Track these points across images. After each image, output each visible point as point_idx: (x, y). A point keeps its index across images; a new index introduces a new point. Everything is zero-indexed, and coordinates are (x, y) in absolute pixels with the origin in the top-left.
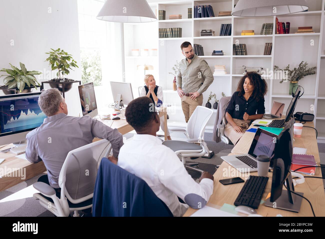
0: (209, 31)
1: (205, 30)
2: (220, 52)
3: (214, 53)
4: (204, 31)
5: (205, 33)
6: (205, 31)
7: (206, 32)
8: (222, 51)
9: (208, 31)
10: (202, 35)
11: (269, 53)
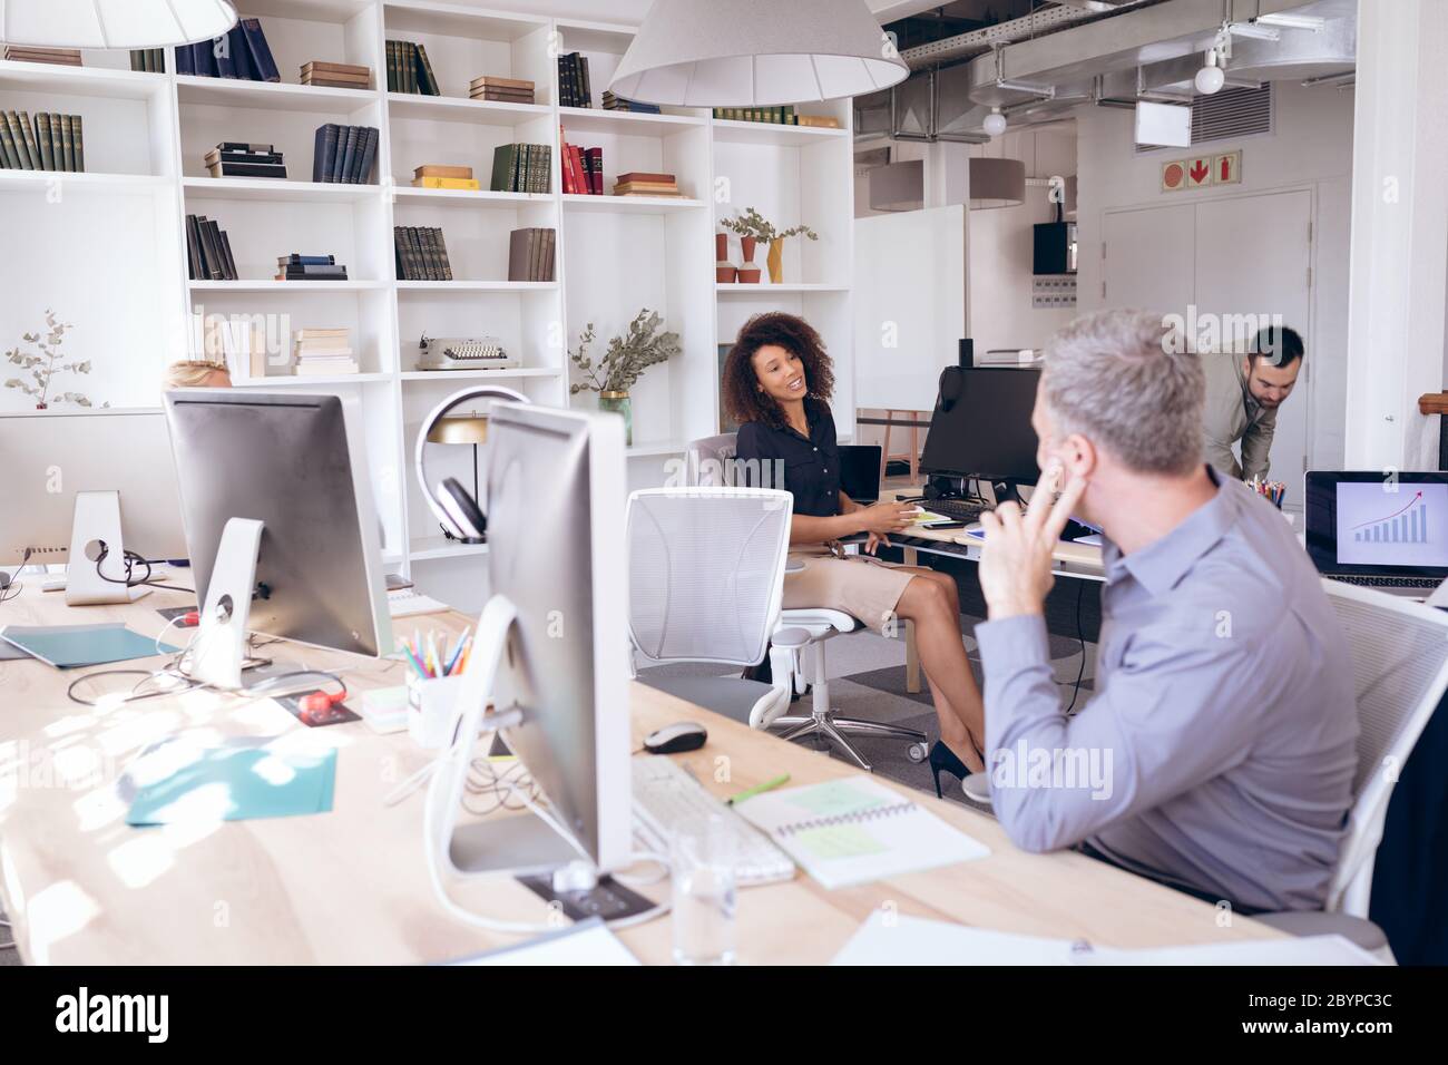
0: (266, 154)
1: (244, 147)
2: (326, 264)
3: (296, 268)
4: (235, 152)
5: (242, 161)
6: (244, 152)
7: (251, 157)
8: (332, 258)
9: (257, 153)
10: (228, 172)
11: (547, 273)
